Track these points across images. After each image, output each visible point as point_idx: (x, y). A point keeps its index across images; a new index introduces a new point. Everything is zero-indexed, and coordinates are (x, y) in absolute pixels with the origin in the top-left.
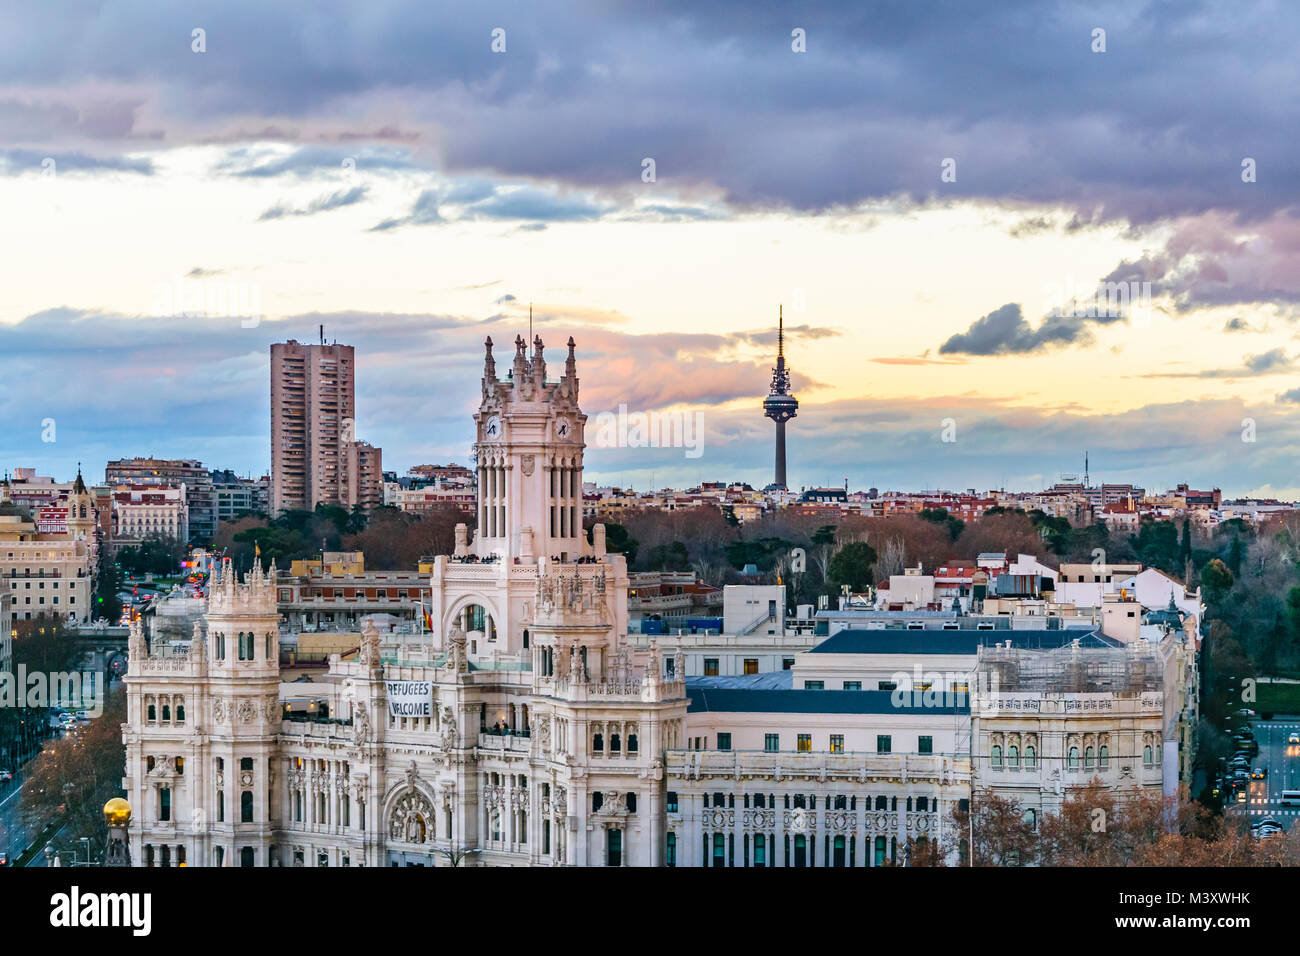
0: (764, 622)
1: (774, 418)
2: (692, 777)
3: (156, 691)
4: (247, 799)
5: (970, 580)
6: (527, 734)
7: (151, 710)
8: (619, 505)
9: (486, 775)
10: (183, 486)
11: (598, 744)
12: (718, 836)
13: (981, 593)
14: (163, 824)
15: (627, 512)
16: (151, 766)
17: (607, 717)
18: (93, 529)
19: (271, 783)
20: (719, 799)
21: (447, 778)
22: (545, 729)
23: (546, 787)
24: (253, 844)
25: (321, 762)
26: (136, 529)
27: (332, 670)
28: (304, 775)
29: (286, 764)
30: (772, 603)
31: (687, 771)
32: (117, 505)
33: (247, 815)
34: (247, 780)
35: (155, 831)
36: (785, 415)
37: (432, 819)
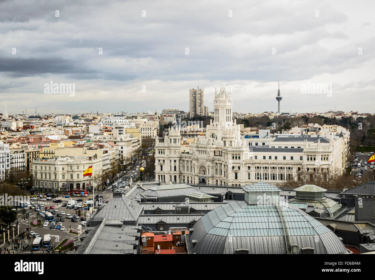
0: (266, 136)
1: (278, 100)
2: (253, 164)
3: (160, 148)
4: (175, 167)
5: (306, 128)
6: (222, 156)
7: (159, 152)
8: (249, 116)
9: (215, 163)
10: (175, 114)
11: (233, 158)
12: (258, 174)
13: (308, 130)
14: (161, 171)
15: (250, 117)
16: (159, 161)
17: (235, 153)
18: (158, 121)
19: (179, 165)
20: (258, 167)
21: (208, 164)
22: (224, 155)
23: (225, 165)
24: (176, 175)
25: (188, 161)
26: (167, 121)
27: (190, 145)
28: (185, 163)
29: (182, 161)
30: (267, 133)
31: (252, 163)
32: (164, 117)
33: (175, 170)
34: (175, 164)
35: (160, 172)
36: (280, 100)
37: (206, 171)
